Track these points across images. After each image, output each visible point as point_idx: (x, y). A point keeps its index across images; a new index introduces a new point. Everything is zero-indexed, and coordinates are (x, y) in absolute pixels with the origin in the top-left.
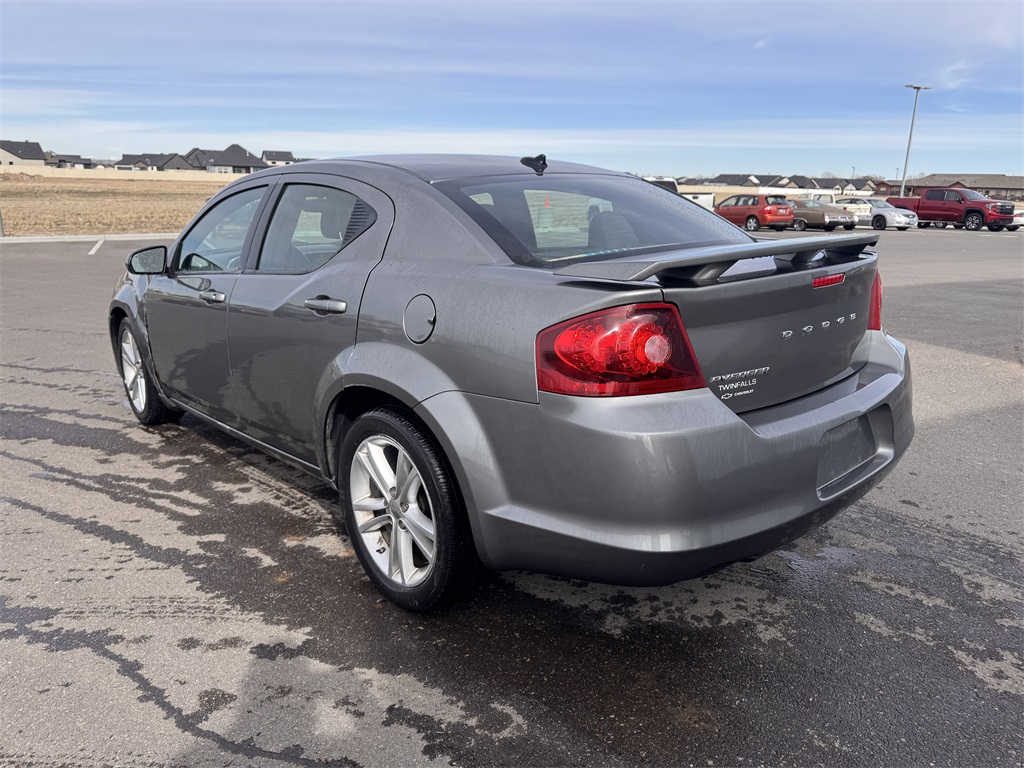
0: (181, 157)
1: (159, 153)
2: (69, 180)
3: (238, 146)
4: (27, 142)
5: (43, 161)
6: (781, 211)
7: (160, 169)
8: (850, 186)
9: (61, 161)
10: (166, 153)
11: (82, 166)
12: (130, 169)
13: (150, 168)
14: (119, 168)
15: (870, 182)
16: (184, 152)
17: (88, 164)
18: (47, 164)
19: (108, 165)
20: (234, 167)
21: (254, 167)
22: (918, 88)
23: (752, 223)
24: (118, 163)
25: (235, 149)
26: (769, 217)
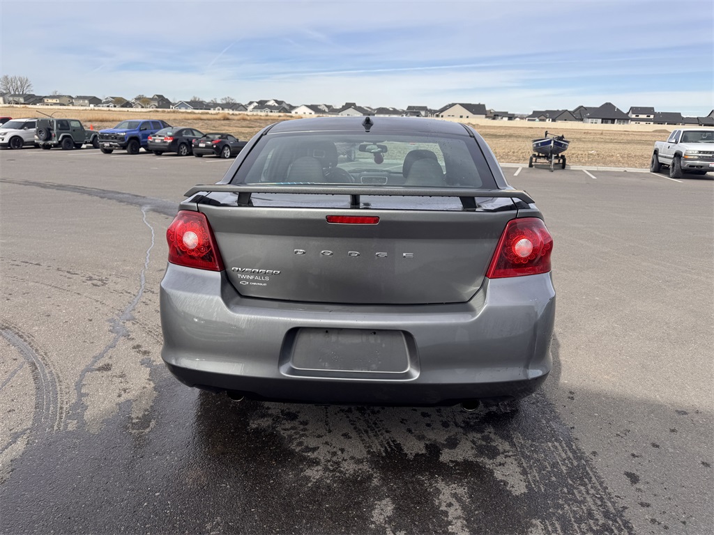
0: (569, 112)
1: (556, 109)
2: (494, 127)
3: (610, 104)
4: (479, 105)
5: (484, 116)
7: (554, 120)
9: (495, 116)
10: (560, 110)
11: (507, 118)
12: (534, 120)
13: (548, 120)
14: (529, 120)
16: (571, 109)
17: (511, 117)
18: (486, 117)
19: (522, 118)
20: (603, 119)
21: (618, 119)
24: (530, 116)
25: (608, 106)
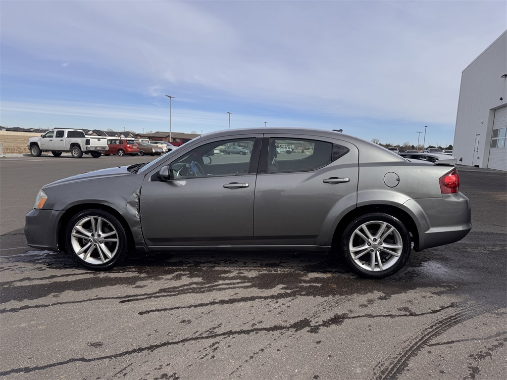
6: (134, 147)
8: (122, 136)
15: (130, 134)
22: (170, 97)
23: (121, 153)
26: (129, 150)
